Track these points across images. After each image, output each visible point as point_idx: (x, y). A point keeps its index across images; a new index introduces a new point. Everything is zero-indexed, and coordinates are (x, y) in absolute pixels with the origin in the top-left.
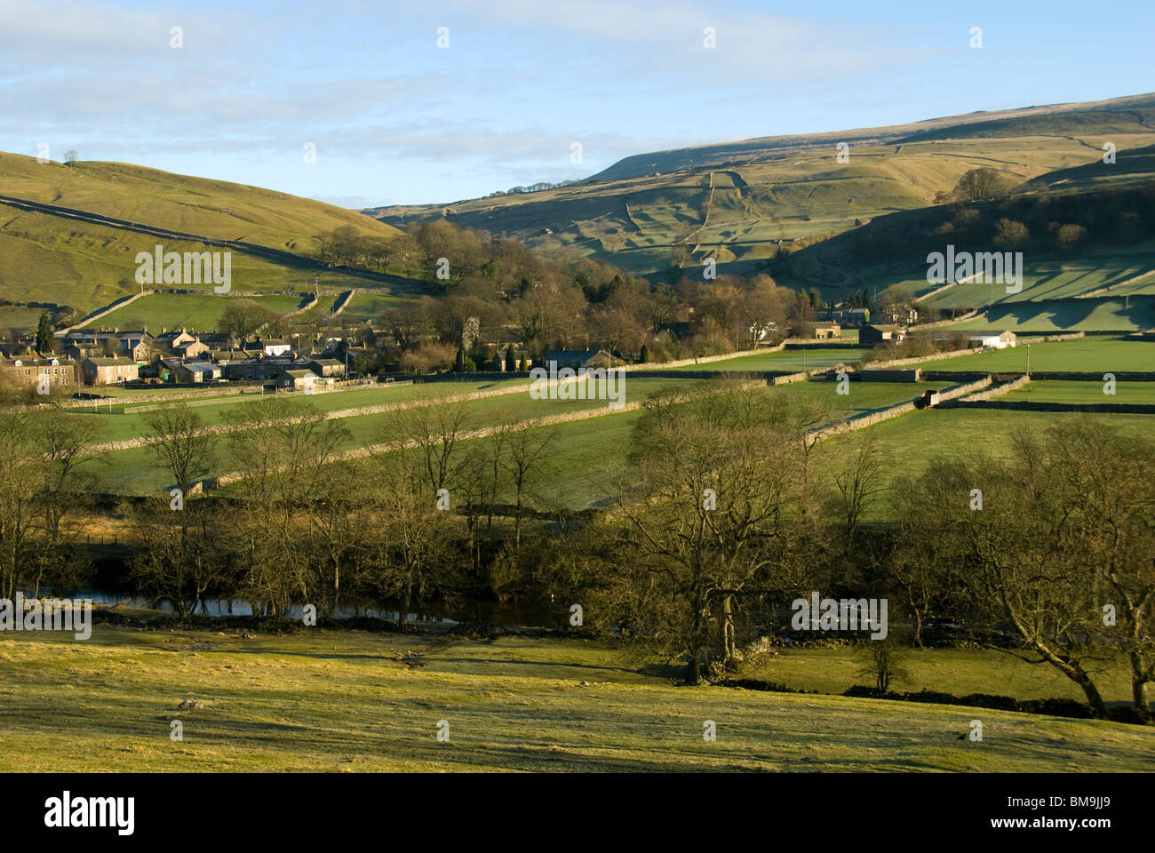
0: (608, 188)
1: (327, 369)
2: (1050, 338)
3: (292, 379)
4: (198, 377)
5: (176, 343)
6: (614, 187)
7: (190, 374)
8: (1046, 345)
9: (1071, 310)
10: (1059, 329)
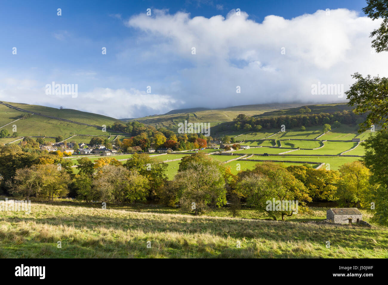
0: (169, 116)
1: (113, 151)
2: (256, 147)
3: (106, 153)
4: (86, 153)
5: (81, 146)
6: (171, 116)
7: (85, 152)
8: (256, 149)
9: (260, 142)
10: (258, 146)
